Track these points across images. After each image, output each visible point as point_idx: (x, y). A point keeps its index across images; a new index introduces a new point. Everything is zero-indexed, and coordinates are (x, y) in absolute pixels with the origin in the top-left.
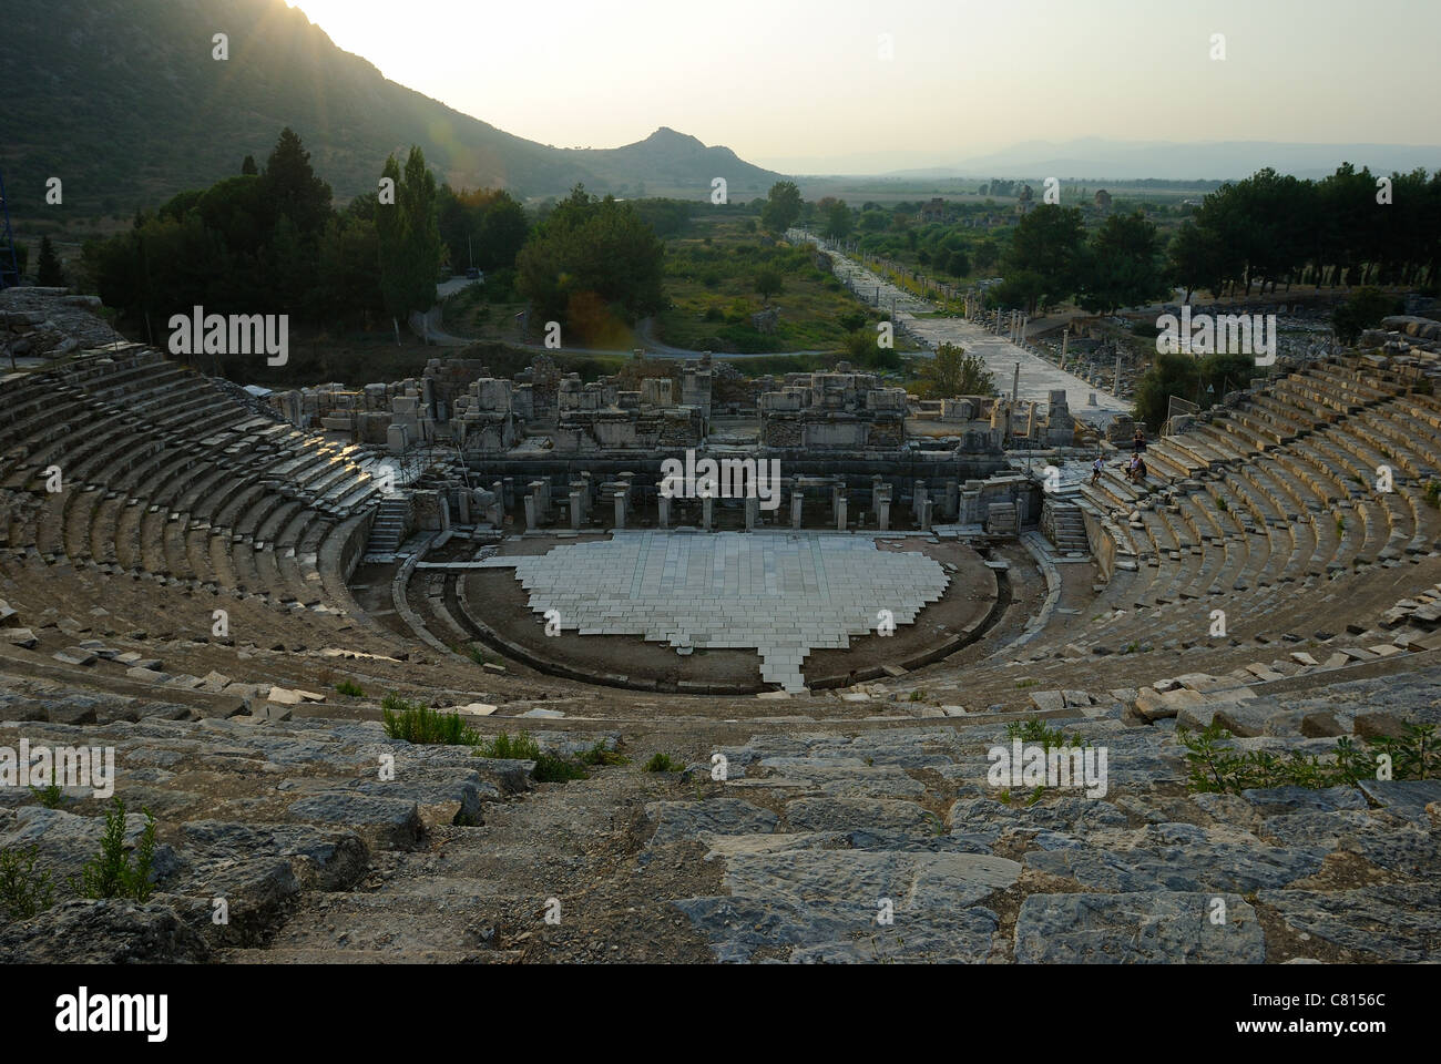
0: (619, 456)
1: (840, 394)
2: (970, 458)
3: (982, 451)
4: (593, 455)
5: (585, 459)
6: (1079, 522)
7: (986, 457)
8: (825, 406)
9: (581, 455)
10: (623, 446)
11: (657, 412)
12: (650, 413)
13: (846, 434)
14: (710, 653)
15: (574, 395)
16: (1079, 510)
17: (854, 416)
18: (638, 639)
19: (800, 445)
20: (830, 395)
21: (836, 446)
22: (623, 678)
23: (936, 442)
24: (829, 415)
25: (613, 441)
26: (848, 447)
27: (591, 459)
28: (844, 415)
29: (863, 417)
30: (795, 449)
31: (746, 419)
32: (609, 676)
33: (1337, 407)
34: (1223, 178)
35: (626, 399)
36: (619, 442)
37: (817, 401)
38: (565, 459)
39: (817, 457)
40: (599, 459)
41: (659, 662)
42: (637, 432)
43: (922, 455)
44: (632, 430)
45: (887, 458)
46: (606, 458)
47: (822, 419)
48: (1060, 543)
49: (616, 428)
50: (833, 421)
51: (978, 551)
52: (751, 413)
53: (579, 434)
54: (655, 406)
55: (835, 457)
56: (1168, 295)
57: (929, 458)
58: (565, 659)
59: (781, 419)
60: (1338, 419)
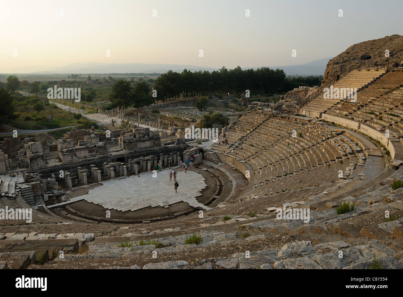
0: (86, 160)
1: (142, 133)
2: (179, 145)
3: (181, 143)
4: (77, 162)
5: (75, 163)
6: (216, 156)
7: (182, 145)
8: (140, 137)
9: (73, 162)
10: (85, 157)
11: (93, 145)
12: (91, 146)
13: (148, 144)
14: (173, 205)
15: (65, 144)
16: (215, 153)
17: (148, 139)
18: (150, 207)
19: (137, 149)
20: (140, 134)
21: (146, 148)
22: (159, 218)
23: (165, 143)
24: (142, 140)
25: (82, 156)
26: (149, 147)
27: (77, 163)
28: (145, 139)
29: (150, 139)
30: (136, 150)
31: (110, 144)
32: (155, 219)
33: (259, 122)
35: (81, 143)
36: (83, 156)
37: (137, 136)
38: (69, 164)
39: (142, 151)
40: (79, 162)
41: (164, 211)
42: (89, 152)
43: (168, 147)
44: (87, 152)
45: (160, 149)
46: (82, 162)
47: (140, 141)
48: (215, 161)
49: (82, 152)
50: (143, 141)
51: (196, 167)
52: (111, 143)
53: (72, 156)
54: (92, 144)
55: (147, 151)
56: (155, 102)
57: (170, 147)
58: (136, 218)
59: (130, 142)
60: (261, 124)
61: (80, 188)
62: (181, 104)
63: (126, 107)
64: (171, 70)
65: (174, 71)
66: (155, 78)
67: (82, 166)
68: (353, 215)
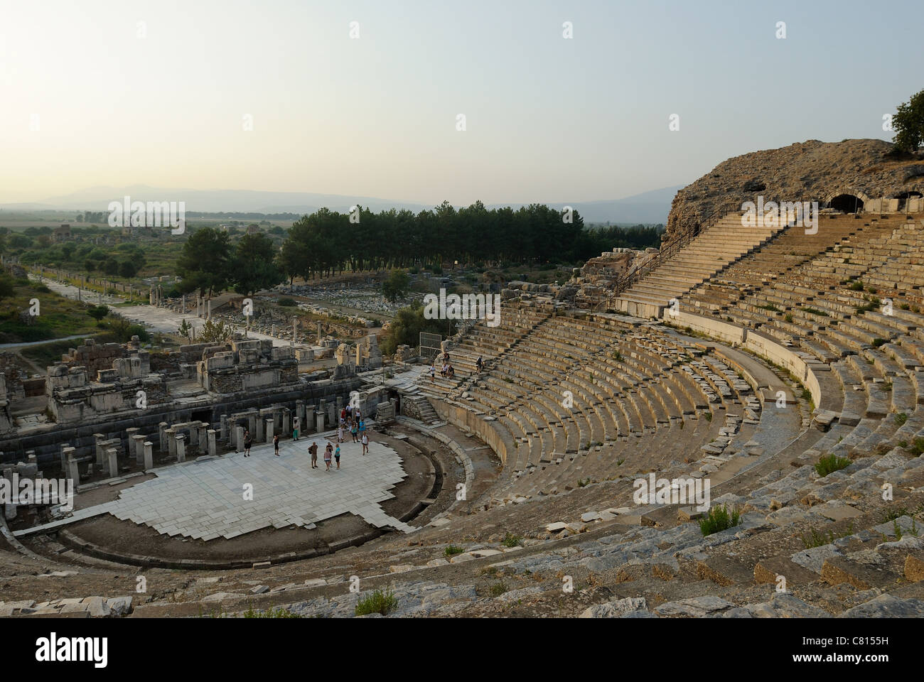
0: (116, 418)
1: (255, 353)
2: (341, 381)
3: (346, 376)
4: (95, 421)
5: (88, 425)
6: (428, 405)
7: (349, 380)
8: (248, 362)
9: (84, 423)
10: (115, 410)
11: (134, 382)
12: (130, 383)
13: (267, 378)
14: (325, 523)
15: (65, 378)
16: (426, 398)
17: (269, 366)
18: (270, 529)
19: (242, 390)
20: (249, 354)
21: (263, 387)
22: (293, 554)
23: (310, 376)
24: (253, 367)
25: (106, 408)
26: (269, 386)
27: (93, 424)
28: (262, 366)
29: (274, 366)
30: (240, 393)
31: (176, 379)
32: (282, 556)
33: (525, 327)
34: (302, 214)
35: (106, 376)
36: (110, 408)
37: (243, 360)
38: (72, 428)
39: (255, 396)
40: (100, 423)
41: (304, 538)
42: (124, 398)
43: (314, 384)
44: (120, 397)
45: (296, 389)
46: (106, 421)
47: (249, 370)
48: (426, 418)
49: (108, 397)
50: (257, 371)
51: (380, 432)
52: (178, 375)
53: (81, 408)
54: (131, 378)
55: (265, 394)
56: (285, 281)
57: (319, 385)
58: (237, 557)
59: (226, 374)
60: (530, 332)
61: (100, 485)
62: (347, 285)
63: (218, 290)
64: (327, 207)
65: (332, 210)
66: (288, 224)
67: (106, 431)
68: (737, 535)
